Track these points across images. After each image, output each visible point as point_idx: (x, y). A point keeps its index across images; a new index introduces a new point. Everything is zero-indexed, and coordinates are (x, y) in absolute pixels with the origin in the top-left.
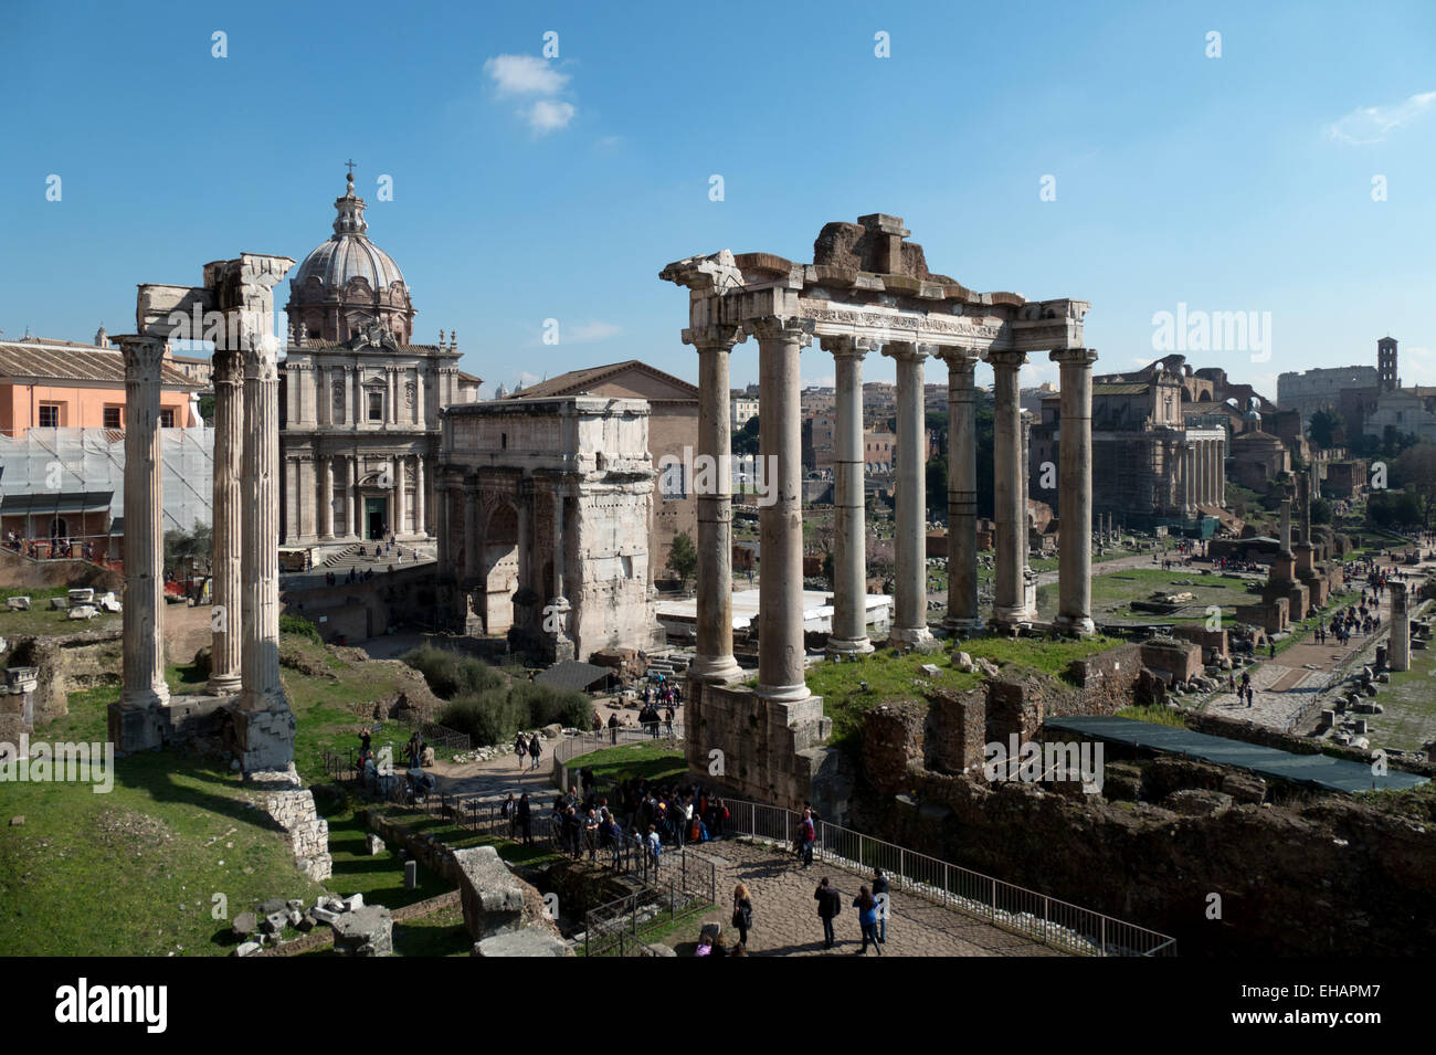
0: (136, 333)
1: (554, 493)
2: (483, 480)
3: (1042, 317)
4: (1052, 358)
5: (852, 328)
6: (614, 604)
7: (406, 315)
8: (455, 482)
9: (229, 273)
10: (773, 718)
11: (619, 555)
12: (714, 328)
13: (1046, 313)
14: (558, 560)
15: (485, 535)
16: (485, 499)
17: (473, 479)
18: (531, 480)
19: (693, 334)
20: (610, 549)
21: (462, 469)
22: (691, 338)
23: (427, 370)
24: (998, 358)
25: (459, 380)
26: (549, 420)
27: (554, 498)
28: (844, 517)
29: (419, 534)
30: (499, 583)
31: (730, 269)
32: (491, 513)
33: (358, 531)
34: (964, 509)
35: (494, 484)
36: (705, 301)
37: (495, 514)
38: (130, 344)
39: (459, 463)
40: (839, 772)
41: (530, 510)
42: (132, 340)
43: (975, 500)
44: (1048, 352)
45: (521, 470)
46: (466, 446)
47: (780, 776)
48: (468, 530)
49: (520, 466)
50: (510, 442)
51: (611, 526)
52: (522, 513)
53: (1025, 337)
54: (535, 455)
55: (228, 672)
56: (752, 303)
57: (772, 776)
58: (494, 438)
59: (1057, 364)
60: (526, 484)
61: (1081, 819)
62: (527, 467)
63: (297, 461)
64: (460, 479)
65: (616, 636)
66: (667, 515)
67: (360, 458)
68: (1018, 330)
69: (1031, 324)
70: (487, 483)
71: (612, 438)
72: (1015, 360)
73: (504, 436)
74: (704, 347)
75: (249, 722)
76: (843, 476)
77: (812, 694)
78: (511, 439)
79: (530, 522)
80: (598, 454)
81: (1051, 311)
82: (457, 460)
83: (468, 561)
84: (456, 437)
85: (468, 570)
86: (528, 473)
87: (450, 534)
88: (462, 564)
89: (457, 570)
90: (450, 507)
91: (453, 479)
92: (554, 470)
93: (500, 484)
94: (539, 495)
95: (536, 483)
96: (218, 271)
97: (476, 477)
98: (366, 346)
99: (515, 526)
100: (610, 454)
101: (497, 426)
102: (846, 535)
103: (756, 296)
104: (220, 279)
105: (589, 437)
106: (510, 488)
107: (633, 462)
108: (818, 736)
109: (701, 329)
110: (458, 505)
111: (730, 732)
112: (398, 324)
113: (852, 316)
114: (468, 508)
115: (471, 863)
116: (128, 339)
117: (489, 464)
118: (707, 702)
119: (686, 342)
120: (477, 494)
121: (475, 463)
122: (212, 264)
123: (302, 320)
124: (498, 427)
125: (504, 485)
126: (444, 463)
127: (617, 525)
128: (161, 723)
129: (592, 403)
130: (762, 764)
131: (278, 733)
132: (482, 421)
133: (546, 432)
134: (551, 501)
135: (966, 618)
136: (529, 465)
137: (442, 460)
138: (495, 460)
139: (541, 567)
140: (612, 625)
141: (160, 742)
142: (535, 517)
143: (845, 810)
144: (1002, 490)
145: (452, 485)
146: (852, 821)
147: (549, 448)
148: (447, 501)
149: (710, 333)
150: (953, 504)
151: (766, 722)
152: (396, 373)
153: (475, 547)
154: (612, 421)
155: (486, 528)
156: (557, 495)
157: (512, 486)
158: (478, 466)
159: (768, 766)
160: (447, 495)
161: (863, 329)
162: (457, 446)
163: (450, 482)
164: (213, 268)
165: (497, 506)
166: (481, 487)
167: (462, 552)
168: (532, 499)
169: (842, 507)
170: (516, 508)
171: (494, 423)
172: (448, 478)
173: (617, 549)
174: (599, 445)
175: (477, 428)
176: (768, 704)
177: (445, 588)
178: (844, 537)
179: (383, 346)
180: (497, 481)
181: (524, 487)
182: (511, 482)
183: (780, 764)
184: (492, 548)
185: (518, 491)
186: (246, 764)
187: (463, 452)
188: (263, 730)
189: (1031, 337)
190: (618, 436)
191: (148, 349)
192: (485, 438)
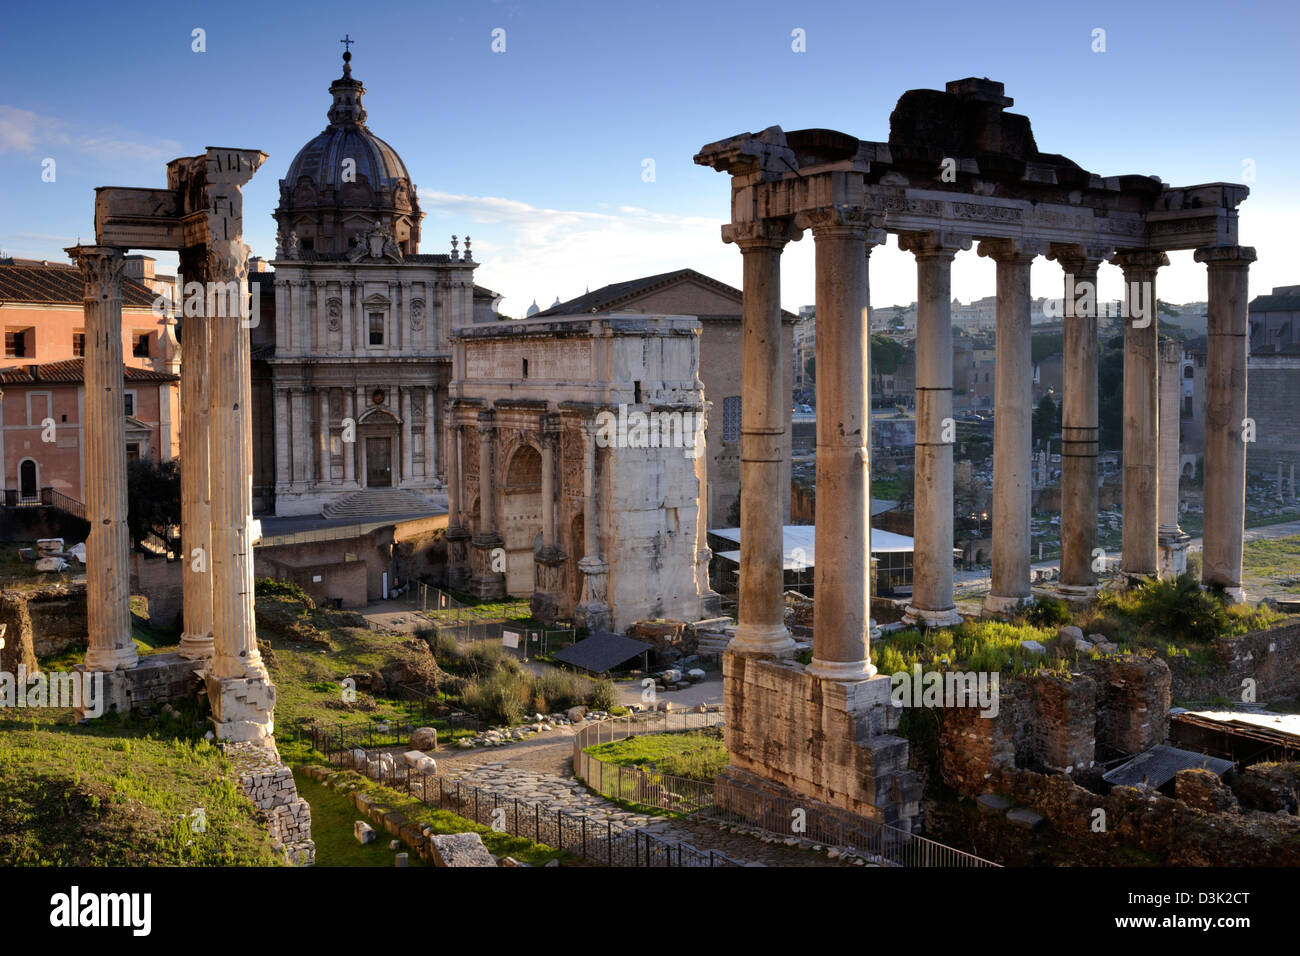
0: (94, 243)
1: (584, 430)
2: (500, 416)
3: (1185, 206)
4: (1197, 258)
5: (937, 221)
6: (656, 566)
7: (411, 218)
8: (468, 418)
9: (194, 172)
10: (830, 701)
11: (662, 506)
12: (760, 223)
13: (1190, 201)
14: (588, 513)
15: (505, 483)
16: (503, 438)
17: (490, 414)
18: (556, 415)
19: (735, 230)
20: (652, 498)
21: (475, 403)
22: (732, 236)
23: (436, 284)
24: (1129, 258)
25: (475, 296)
26: (579, 343)
27: (584, 437)
28: (927, 457)
29: (428, 481)
30: (520, 540)
31: (781, 149)
32: (510, 456)
33: (357, 477)
34: (1083, 450)
35: (513, 421)
36: (750, 190)
37: (515, 457)
38: (88, 256)
39: (473, 396)
40: (909, 767)
41: (556, 451)
42: (92, 251)
43: (1096, 438)
44: (1191, 252)
45: (544, 403)
46: (480, 375)
47: (837, 769)
48: (483, 476)
49: (543, 398)
50: (532, 369)
51: (653, 471)
52: (546, 455)
53: (1162, 232)
54: (561, 384)
55: (200, 633)
56: (807, 191)
57: (828, 770)
58: (513, 365)
59: (1203, 266)
60: (551, 420)
61: (1204, 829)
62: (551, 399)
63: (289, 394)
64: (474, 414)
65: (660, 605)
66: (727, 460)
67: (360, 391)
68: (1154, 223)
69: (1170, 216)
70: (506, 420)
71: (654, 363)
72: (1150, 262)
73: (525, 362)
74: (750, 245)
75: (223, 690)
76: (926, 406)
77: (879, 673)
78: (533, 365)
79: (555, 466)
80: (637, 384)
81: (1197, 199)
82: (471, 392)
83: (484, 513)
84: (470, 364)
85: (484, 526)
86: (553, 407)
87: (463, 481)
88: (477, 517)
89: (471, 523)
90: (463, 449)
91: (465, 414)
92: (583, 403)
93: (521, 421)
94: (567, 433)
95: (563, 419)
96: (182, 170)
97: (492, 412)
98: (365, 257)
99: (539, 471)
100: (651, 384)
101: (517, 350)
102: (929, 479)
103: (812, 181)
104: (184, 179)
105: (625, 363)
106: (532, 425)
107: (680, 394)
108: (885, 723)
109: (744, 223)
110: (471, 445)
111: (778, 717)
112: (402, 229)
113: (937, 205)
114: (483, 450)
115: (451, 849)
116: (85, 250)
117: (507, 397)
118: (752, 681)
119: (727, 240)
120: (494, 433)
121: (491, 395)
122: (176, 161)
123: (293, 227)
124: (519, 351)
125: (526, 422)
126: (455, 396)
127: (661, 470)
128: (129, 688)
129: (629, 321)
130: (817, 756)
131: (255, 703)
132: (499, 345)
133: (574, 357)
134: (582, 441)
135: (1083, 585)
136: (554, 397)
137: (453, 392)
138: (515, 392)
139: (570, 521)
140: (654, 593)
141: (129, 709)
142: (562, 460)
143: (916, 813)
144: (1132, 426)
145: (465, 422)
146: (923, 826)
147: (579, 377)
148: (459, 440)
149: (755, 228)
150: (1068, 442)
151: (821, 705)
152: (400, 287)
153: (492, 495)
154: (655, 342)
155: (505, 473)
156: (587, 433)
157: (534, 423)
158: (496, 399)
159: (823, 758)
160: (459, 432)
161: (950, 223)
162: (470, 374)
163: (461, 418)
164: (177, 167)
165: (517, 446)
166: (499, 424)
167: (478, 502)
168: (558, 438)
169: (924, 445)
170: (539, 449)
171: (514, 347)
172: (460, 414)
173: (661, 499)
174: (637, 372)
175: (494, 353)
176: (824, 684)
177: (458, 545)
178: (926, 482)
179: (385, 257)
180: (517, 417)
181: (549, 424)
182: (534, 418)
183: (836, 757)
184: (512, 497)
185: (542, 430)
186: (220, 735)
187: (478, 383)
188: (239, 699)
189: (1171, 232)
190: (662, 362)
191: (107, 262)
192: (504, 365)
